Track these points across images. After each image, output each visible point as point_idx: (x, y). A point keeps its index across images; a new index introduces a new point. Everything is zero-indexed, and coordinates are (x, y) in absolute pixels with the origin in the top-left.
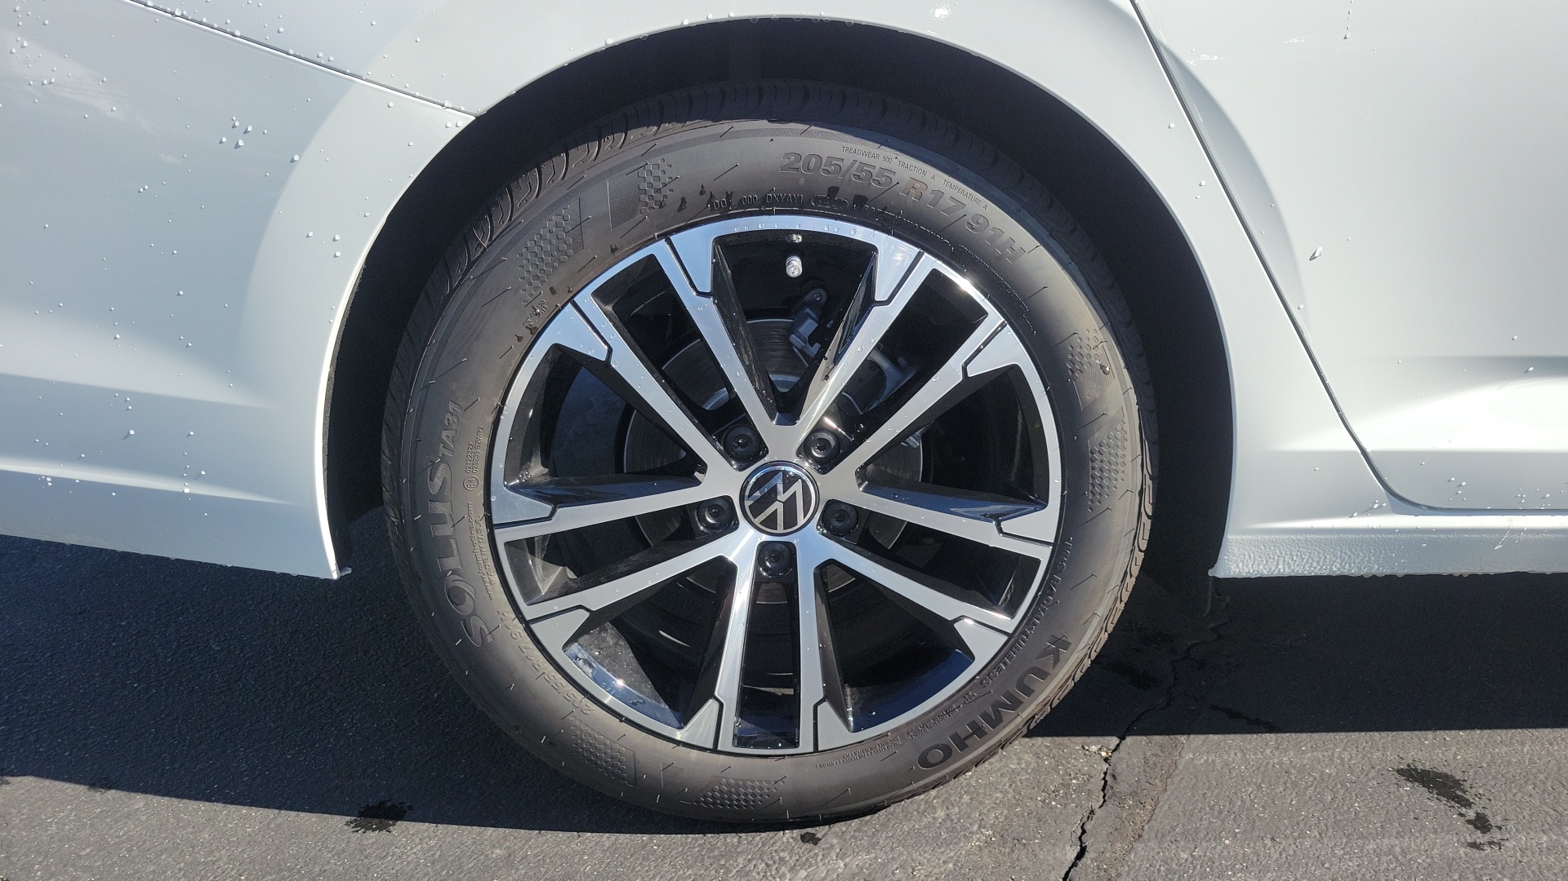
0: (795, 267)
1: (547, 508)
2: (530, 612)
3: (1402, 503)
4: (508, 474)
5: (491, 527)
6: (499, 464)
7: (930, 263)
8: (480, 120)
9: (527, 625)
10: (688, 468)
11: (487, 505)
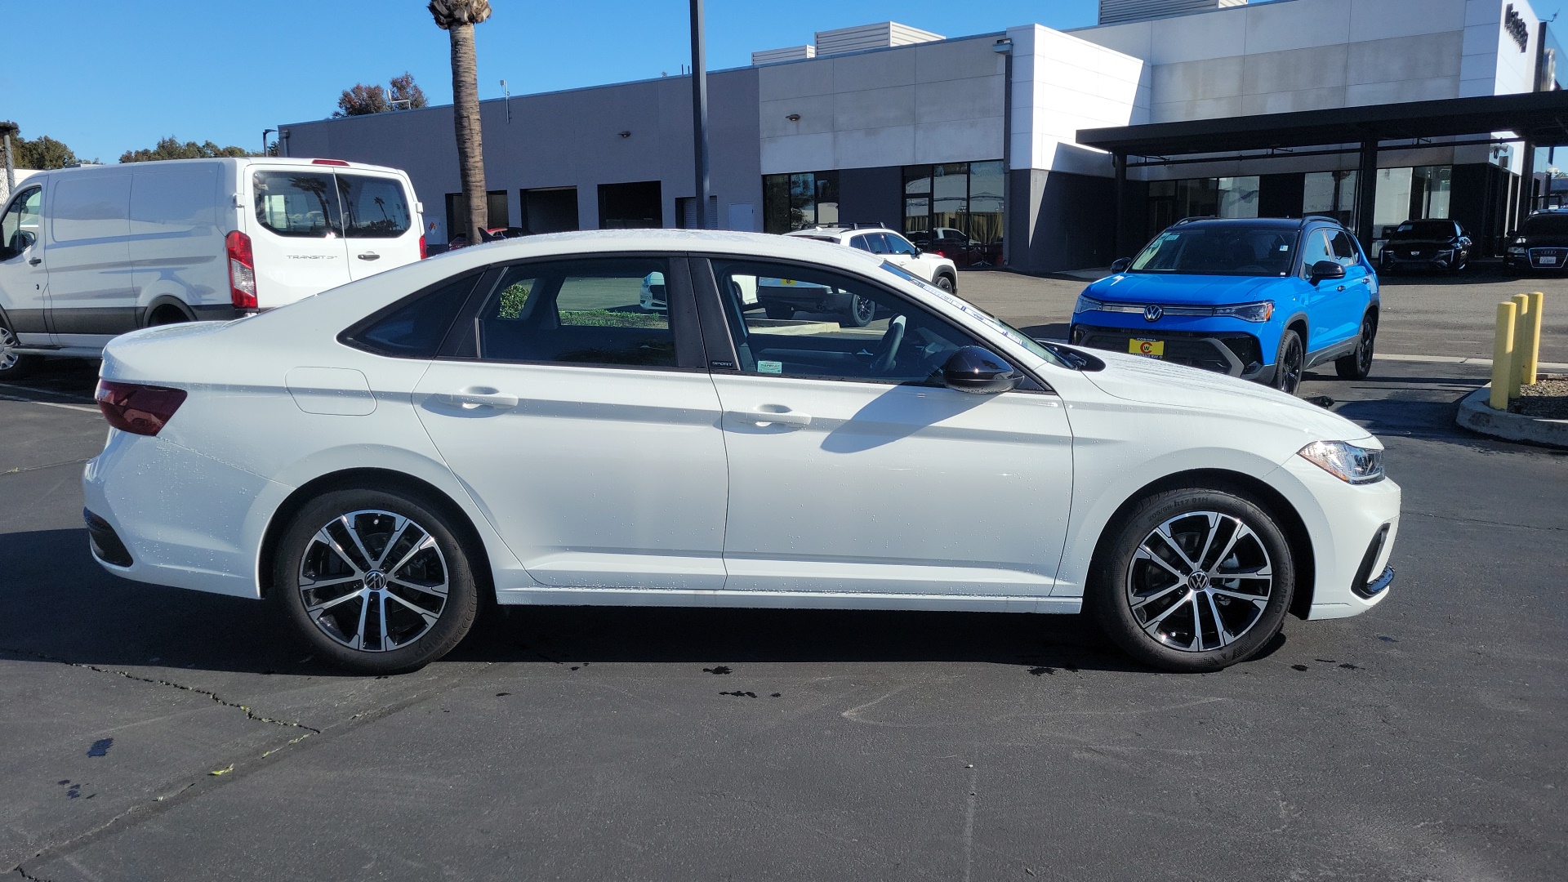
0: (376, 522)
1: (313, 582)
2: (309, 609)
3: (541, 584)
4: (304, 572)
5: (299, 586)
6: (301, 570)
7: (409, 521)
8: (299, 489)
9: (308, 613)
10: (351, 572)
11: (298, 580)
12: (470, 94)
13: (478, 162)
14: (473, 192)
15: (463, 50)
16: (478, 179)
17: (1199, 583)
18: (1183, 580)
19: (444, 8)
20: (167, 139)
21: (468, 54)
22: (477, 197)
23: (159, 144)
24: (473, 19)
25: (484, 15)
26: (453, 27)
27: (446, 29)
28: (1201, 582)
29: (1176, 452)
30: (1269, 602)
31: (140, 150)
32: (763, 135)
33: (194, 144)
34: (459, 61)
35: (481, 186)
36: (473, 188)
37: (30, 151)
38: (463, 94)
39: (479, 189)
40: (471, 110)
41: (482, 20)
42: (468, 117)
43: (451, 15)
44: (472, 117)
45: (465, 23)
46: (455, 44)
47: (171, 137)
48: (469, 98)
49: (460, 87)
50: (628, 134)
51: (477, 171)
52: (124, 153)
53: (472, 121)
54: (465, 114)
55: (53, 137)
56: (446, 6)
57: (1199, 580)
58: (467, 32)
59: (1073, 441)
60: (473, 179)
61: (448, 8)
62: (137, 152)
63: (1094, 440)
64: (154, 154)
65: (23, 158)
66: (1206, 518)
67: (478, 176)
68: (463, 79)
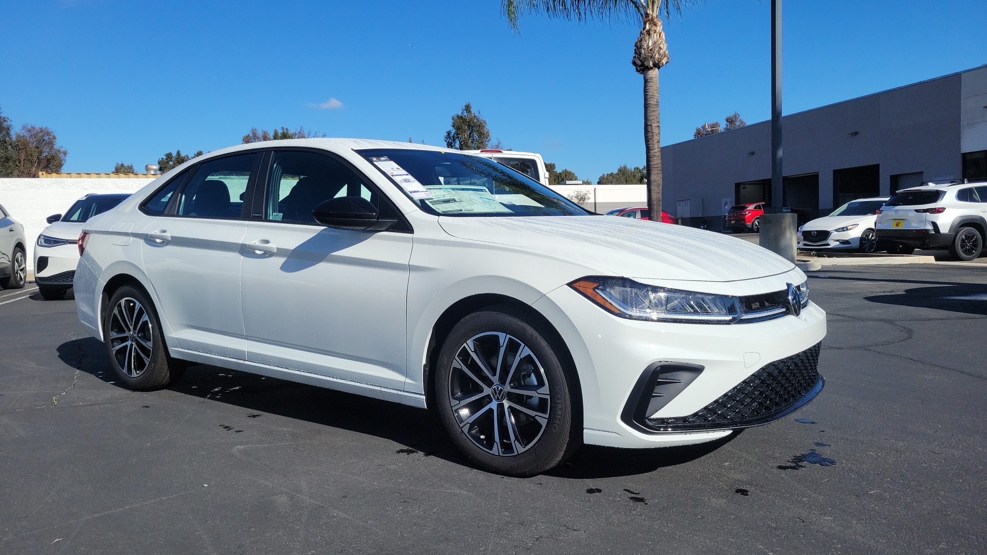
2: (112, 349)
4: (112, 329)
5: (110, 337)
6: (110, 328)
7: (140, 305)
9: (112, 351)
11: (110, 333)
12: (653, 111)
13: (657, 152)
14: (652, 171)
15: (650, 84)
16: (656, 163)
17: (498, 395)
18: (487, 391)
19: (639, 61)
20: (623, 166)
21: (654, 87)
22: (655, 174)
23: (618, 169)
24: (657, 65)
25: (664, 61)
26: (645, 72)
27: (641, 74)
28: (500, 394)
29: (469, 279)
30: (549, 419)
31: (609, 173)
32: (964, 123)
33: (637, 168)
34: (647, 92)
35: (657, 168)
36: (653, 169)
37: (558, 177)
38: (649, 111)
39: (656, 169)
40: (653, 121)
41: (663, 65)
42: (651, 125)
43: (643, 65)
44: (653, 125)
45: (652, 68)
46: (646, 81)
47: (624, 165)
48: (652, 114)
49: (648, 107)
50: (856, 134)
51: (655, 158)
52: (601, 175)
53: (653, 128)
54: (649, 124)
55: (568, 170)
56: (639, 60)
57: (498, 392)
58: (654, 73)
59: (410, 268)
60: (652, 163)
61: (641, 61)
62: (608, 174)
63: (422, 267)
64: (616, 175)
65: (555, 181)
66: (497, 337)
67: (656, 161)
68: (649, 102)
